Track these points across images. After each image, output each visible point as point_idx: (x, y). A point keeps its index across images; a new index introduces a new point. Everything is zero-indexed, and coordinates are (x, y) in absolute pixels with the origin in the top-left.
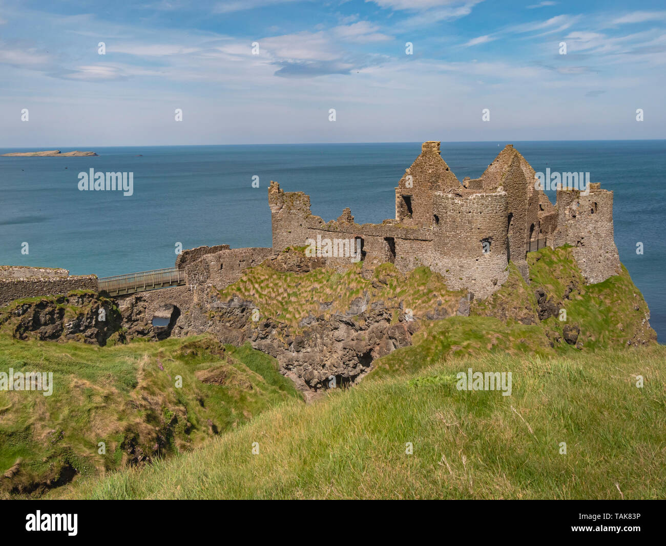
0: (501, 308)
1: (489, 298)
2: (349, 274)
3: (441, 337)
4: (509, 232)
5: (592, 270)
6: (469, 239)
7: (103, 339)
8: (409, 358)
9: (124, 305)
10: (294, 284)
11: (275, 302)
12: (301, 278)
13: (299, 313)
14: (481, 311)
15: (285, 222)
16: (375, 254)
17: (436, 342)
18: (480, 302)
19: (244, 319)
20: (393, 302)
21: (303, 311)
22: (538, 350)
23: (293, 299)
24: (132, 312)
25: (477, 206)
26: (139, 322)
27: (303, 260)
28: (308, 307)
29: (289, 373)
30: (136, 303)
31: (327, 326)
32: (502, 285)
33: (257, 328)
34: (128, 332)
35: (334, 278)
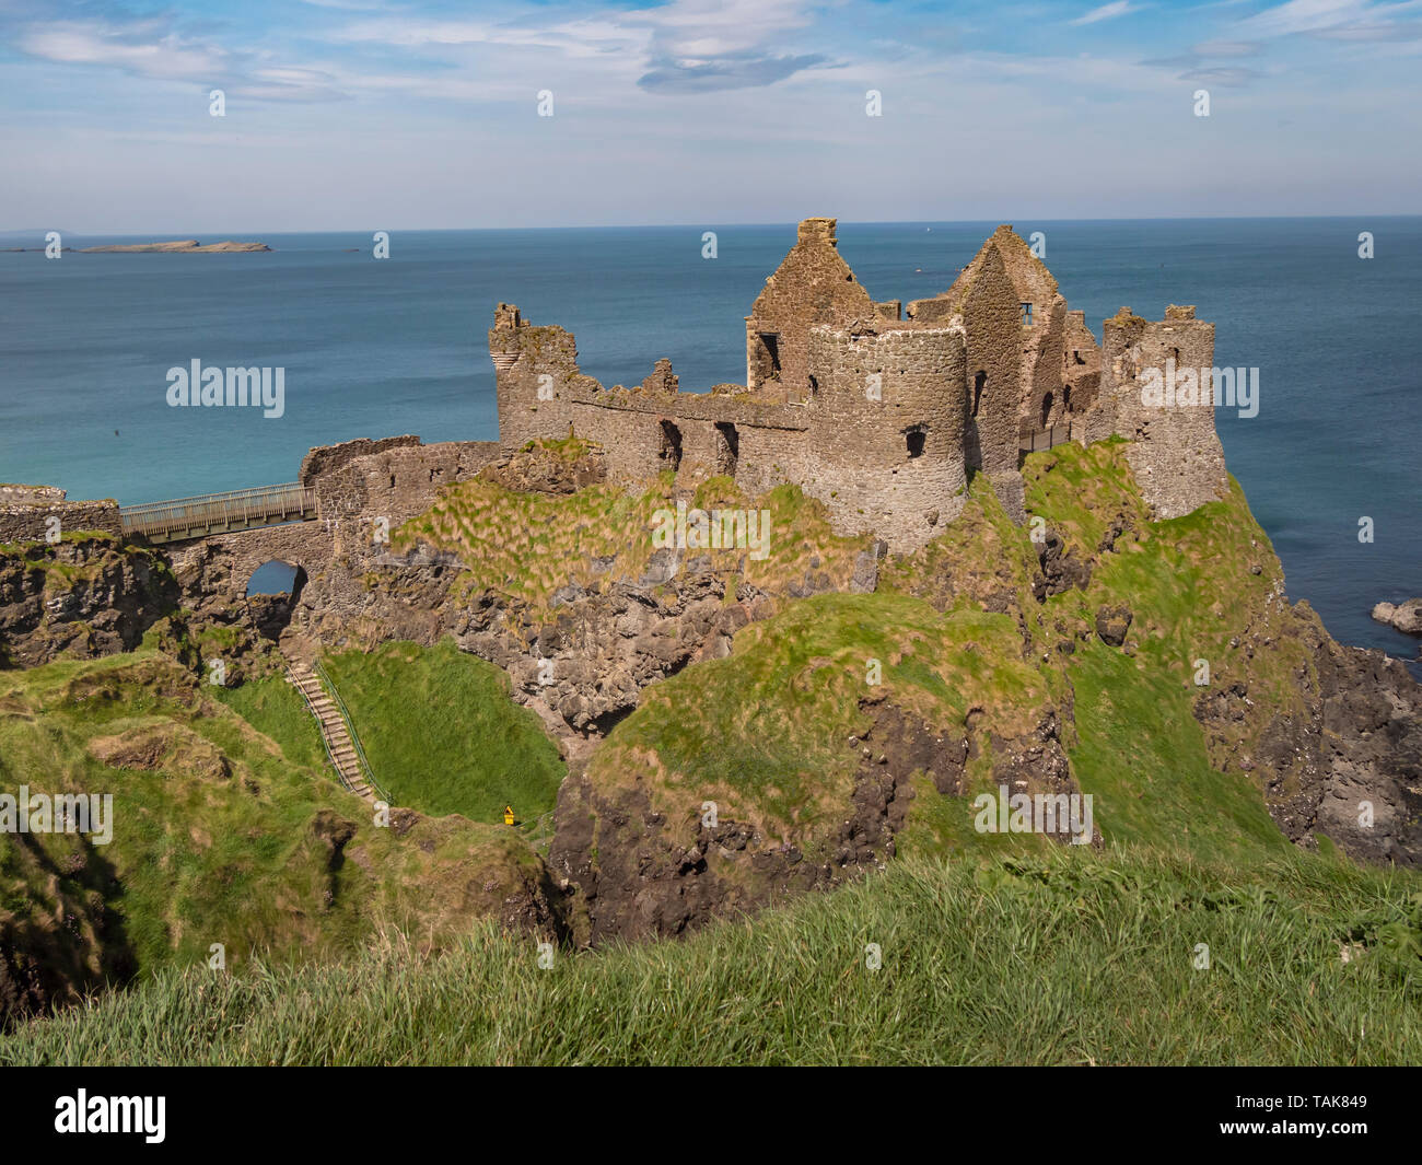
0: (945, 574)
1: (919, 552)
2: (648, 498)
3: (792, 640)
4: (979, 413)
5: (1165, 491)
6: (877, 427)
7: (137, 632)
8: (716, 685)
9: (182, 562)
10: (543, 519)
11: (503, 555)
12: (556, 505)
13: (551, 579)
14: (900, 581)
15: (524, 389)
16: (698, 457)
17: (779, 650)
18: (900, 561)
19: (440, 590)
20: (728, 559)
21: (559, 574)
22: (1001, 668)
23: (539, 549)
24: (201, 576)
25: (893, 357)
26: (218, 596)
27: (561, 467)
28: (568, 566)
29: (532, 699)
30: (210, 556)
31: (605, 607)
32: (949, 526)
33: (466, 608)
34: (193, 616)
35: (619, 507)
